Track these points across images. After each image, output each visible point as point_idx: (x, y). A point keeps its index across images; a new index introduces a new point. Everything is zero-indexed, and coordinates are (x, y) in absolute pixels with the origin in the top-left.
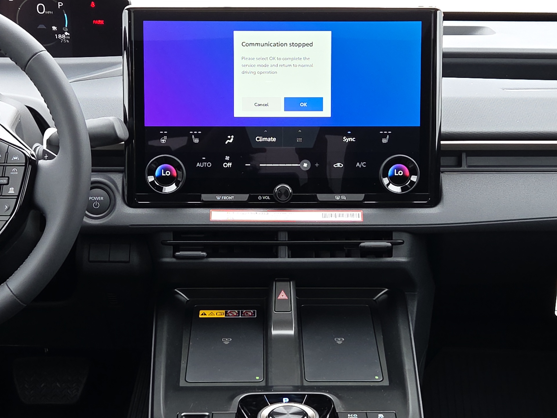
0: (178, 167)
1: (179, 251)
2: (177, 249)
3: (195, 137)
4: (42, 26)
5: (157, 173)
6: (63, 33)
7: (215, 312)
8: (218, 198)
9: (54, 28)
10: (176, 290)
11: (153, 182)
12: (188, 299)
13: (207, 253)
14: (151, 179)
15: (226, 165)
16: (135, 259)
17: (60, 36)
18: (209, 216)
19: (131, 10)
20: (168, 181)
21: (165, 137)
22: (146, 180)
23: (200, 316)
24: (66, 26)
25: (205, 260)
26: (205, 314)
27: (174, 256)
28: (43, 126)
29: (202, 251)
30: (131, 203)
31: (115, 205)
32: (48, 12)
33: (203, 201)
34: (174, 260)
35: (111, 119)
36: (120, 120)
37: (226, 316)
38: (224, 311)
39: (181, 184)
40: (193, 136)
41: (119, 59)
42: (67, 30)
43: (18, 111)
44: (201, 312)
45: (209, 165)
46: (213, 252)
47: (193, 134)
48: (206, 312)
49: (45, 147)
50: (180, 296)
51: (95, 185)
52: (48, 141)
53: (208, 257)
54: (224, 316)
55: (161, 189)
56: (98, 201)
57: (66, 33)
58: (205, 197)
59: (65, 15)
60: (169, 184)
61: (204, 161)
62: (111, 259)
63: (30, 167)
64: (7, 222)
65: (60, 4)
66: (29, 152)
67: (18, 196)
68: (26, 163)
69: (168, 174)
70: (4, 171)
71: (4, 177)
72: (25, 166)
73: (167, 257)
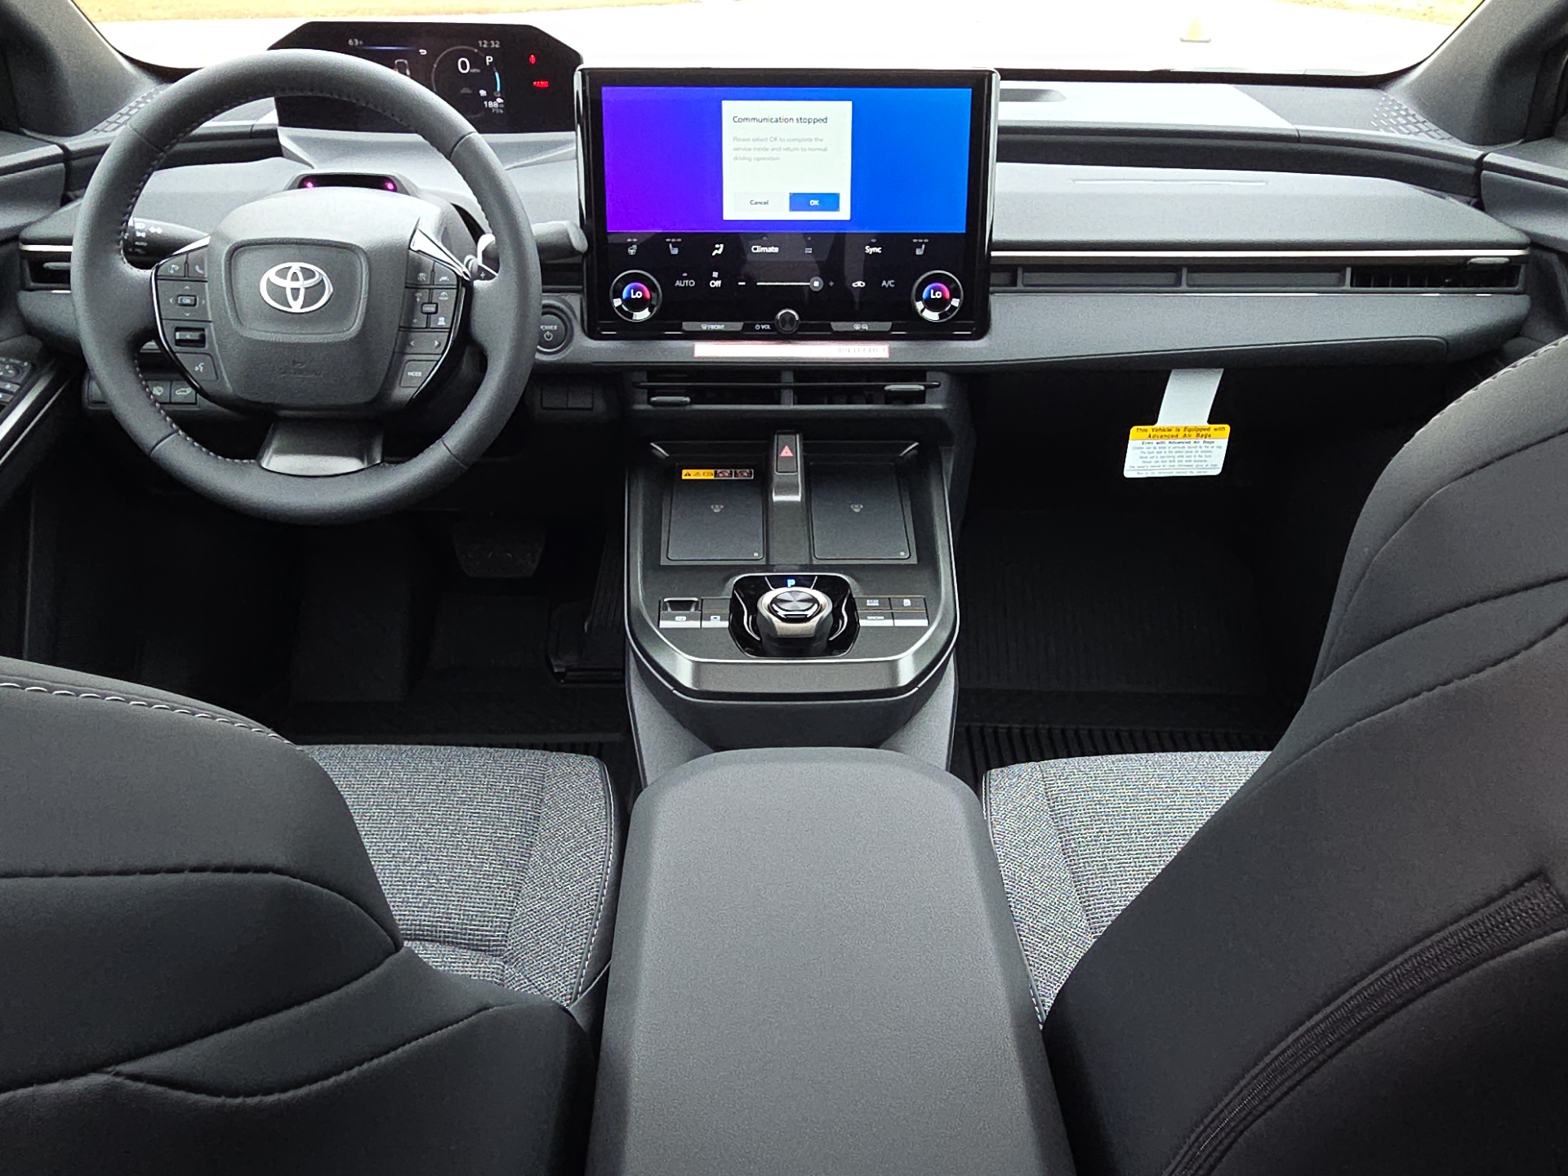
0: (652, 288)
1: (654, 396)
2: (652, 392)
3: (673, 247)
4: (466, 90)
5: (625, 295)
6: (494, 100)
7: (701, 471)
8: (705, 327)
9: (483, 93)
10: (653, 444)
11: (620, 308)
12: (667, 455)
13: (691, 399)
14: (617, 302)
15: (713, 284)
16: (600, 405)
17: (491, 104)
18: (692, 350)
19: (586, 72)
20: (638, 305)
21: (635, 246)
22: (611, 304)
23: (684, 477)
24: (498, 89)
25: (688, 408)
26: (689, 475)
27: (649, 402)
28: (476, 232)
29: (686, 396)
30: (592, 333)
31: (572, 336)
32: (474, 71)
33: (684, 331)
34: (649, 407)
35: (565, 224)
36: (575, 225)
37: (715, 476)
38: (713, 471)
39: (655, 309)
40: (671, 246)
41: (570, 135)
42: (499, 95)
43: (443, 213)
44: (684, 472)
45: (692, 283)
46: (699, 396)
47: (670, 242)
48: (690, 471)
49: (479, 261)
50: (654, 451)
51: (548, 310)
52: (485, 253)
53: (692, 402)
54: (712, 477)
55: (631, 316)
56: (551, 331)
57: (499, 100)
58: (687, 326)
59: (497, 74)
60: (640, 309)
61: (686, 278)
62: (570, 406)
63: (464, 290)
64: (438, 361)
65: (489, 59)
66: (461, 270)
67: (451, 328)
68: (458, 285)
69: (639, 295)
70: (431, 296)
71: (431, 303)
72: (458, 288)
73: (639, 403)
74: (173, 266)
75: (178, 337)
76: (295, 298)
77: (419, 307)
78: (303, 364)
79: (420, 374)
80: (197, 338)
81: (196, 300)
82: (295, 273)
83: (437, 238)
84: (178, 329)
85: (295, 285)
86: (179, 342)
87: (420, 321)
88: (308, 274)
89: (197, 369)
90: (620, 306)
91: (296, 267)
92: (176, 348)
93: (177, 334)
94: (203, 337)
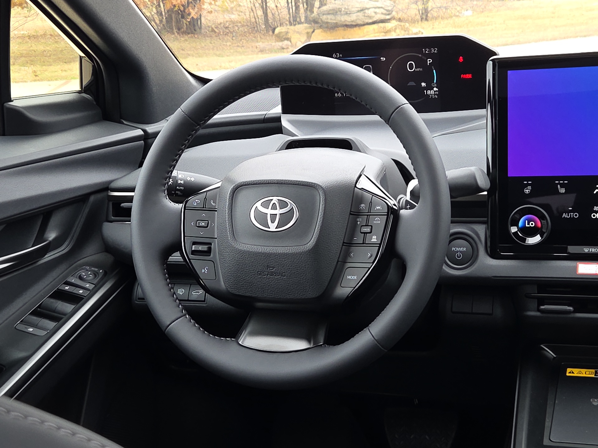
0: (542, 217)
1: (543, 305)
2: (542, 302)
3: (561, 187)
4: (412, 83)
5: (520, 224)
6: (432, 89)
7: (583, 371)
8: (586, 250)
9: (423, 84)
10: (542, 346)
11: (516, 233)
12: (555, 356)
13: (574, 308)
14: (514, 229)
15: (594, 216)
16: (498, 312)
17: (429, 92)
18: (576, 268)
19: (496, 60)
20: (532, 232)
21: (529, 187)
22: (508, 231)
23: (568, 374)
24: (435, 82)
25: (572, 315)
26: (573, 373)
27: (539, 310)
28: (408, 178)
29: (569, 306)
30: (494, 255)
31: (477, 256)
32: (418, 70)
33: (569, 253)
34: (538, 314)
35: (473, 169)
36: (483, 172)
37: (595, 375)
38: (594, 371)
39: (545, 235)
40: (559, 186)
41: (483, 111)
42: (436, 85)
44: (569, 370)
45: (576, 215)
46: (580, 307)
47: (559, 183)
48: (574, 370)
49: (408, 197)
50: (545, 352)
51: (455, 236)
52: (412, 192)
53: (575, 311)
54: (593, 376)
55: (524, 240)
56: (461, 252)
57: (435, 89)
58: (572, 249)
59: (434, 71)
60: (533, 235)
61: (571, 211)
62: (474, 311)
63: (392, 216)
64: (370, 268)
65: (429, 61)
66: (392, 202)
67: (380, 244)
68: (388, 212)
69: (532, 224)
70: (368, 220)
71: (368, 226)
72: (388, 215)
73: (531, 311)
74: (197, 201)
75: (193, 249)
76: (273, 222)
77: (358, 229)
78: (274, 267)
79: (355, 277)
80: (206, 249)
81: (208, 223)
82: (274, 203)
83: (377, 181)
84: (194, 243)
85: (274, 212)
86: (194, 252)
87: (359, 239)
88: (283, 205)
89: (203, 271)
90: (516, 232)
91: (275, 199)
92: (191, 256)
93: (194, 246)
94: (210, 249)
